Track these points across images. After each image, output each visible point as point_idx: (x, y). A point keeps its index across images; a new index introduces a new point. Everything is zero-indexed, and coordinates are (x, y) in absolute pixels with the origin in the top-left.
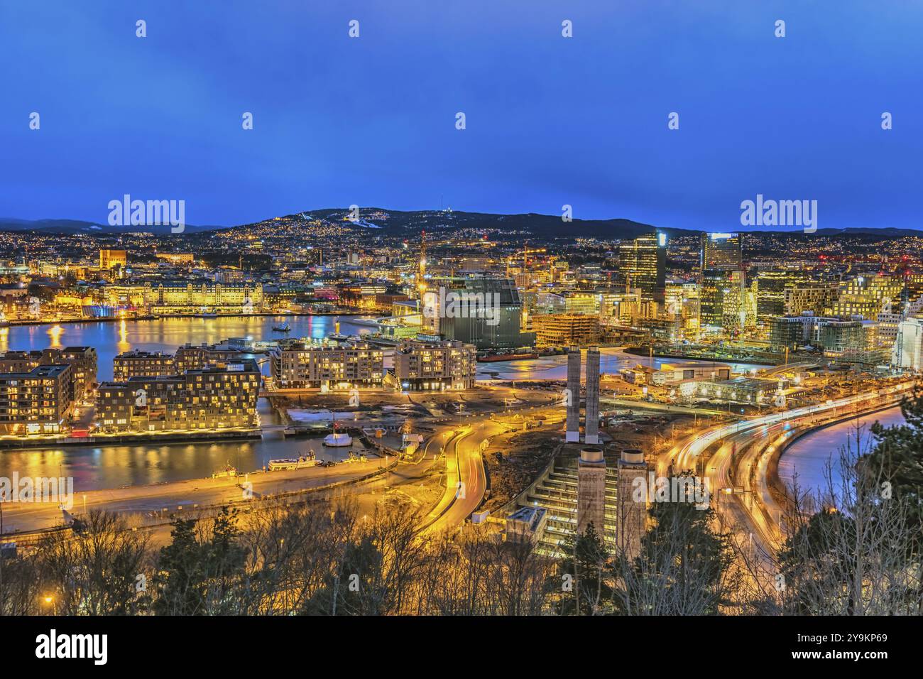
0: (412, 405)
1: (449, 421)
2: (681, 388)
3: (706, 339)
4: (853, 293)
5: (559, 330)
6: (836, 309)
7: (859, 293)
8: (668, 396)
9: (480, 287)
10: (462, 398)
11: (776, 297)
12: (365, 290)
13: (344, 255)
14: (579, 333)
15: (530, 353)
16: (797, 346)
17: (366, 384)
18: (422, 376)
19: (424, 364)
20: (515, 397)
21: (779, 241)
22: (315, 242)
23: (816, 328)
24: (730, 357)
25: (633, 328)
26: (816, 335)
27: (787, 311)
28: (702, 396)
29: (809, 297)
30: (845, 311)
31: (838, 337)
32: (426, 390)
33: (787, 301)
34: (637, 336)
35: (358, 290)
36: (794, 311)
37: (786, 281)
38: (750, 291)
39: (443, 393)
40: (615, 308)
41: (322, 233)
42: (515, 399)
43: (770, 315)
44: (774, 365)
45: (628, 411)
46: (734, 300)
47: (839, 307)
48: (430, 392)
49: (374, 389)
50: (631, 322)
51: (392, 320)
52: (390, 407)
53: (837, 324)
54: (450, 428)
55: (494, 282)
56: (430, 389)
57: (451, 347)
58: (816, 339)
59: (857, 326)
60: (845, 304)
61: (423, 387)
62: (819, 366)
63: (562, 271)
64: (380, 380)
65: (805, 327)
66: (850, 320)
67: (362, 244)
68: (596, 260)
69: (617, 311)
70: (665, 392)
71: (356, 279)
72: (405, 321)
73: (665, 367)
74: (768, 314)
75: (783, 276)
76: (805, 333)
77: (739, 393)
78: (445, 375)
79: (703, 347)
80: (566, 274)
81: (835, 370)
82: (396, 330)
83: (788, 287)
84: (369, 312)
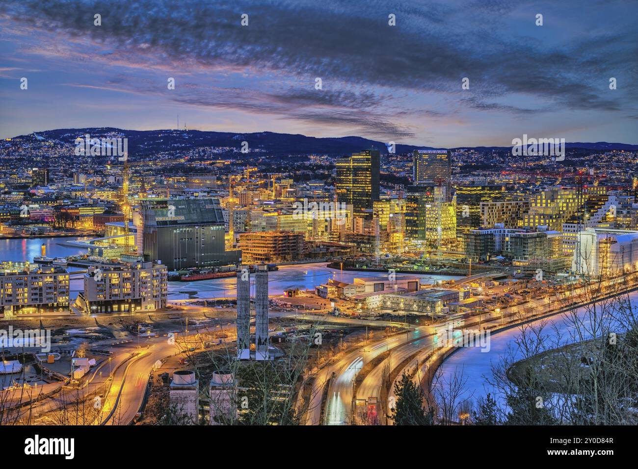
0: (97, 328)
1: (129, 343)
2: (367, 301)
3: (409, 252)
4: (541, 205)
5: (266, 247)
6: (526, 220)
7: (547, 205)
8: (354, 309)
9: (184, 207)
10: (151, 319)
11: (473, 210)
12: (83, 211)
13: (71, 176)
14: (285, 250)
15: (234, 271)
16: (490, 257)
17: (52, 308)
18: (110, 298)
19: (112, 286)
20: (205, 316)
21: (499, 156)
22: (47, 162)
23: (507, 239)
24: (427, 268)
25: (341, 243)
26: (507, 246)
27: (483, 223)
28: (387, 308)
29: (503, 210)
30: (534, 222)
31: (524, 247)
32: (116, 312)
33: (483, 214)
34: (342, 251)
35: (77, 211)
36: (489, 223)
37: (481, 195)
38: (450, 205)
39: (133, 315)
40: (327, 224)
41: (55, 154)
42: (204, 318)
43: (468, 228)
44: (465, 275)
45: (310, 325)
46: (436, 215)
47: (529, 219)
48: (120, 314)
49: (61, 313)
50: (339, 237)
51: (104, 241)
52: (74, 331)
53: (524, 235)
54: (128, 350)
55: (198, 202)
56: (119, 311)
57: (140, 269)
58: (507, 249)
59: (542, 236)
60: (534, 216)
61: (112, 309)
62: (505, 275)
63: (284, 188)
64: (67, 303)
65: (497, 239)
66: (536, 231)
67: (96, 164)
68: (322, 177)
69: (329, 227)
70: (353, 305)
71: (75, 200)
72: (117, 242)
73: (357, 281)
74: (466, 226)
75: (479, 190)
76: (497, 244)
77: (420, 304)
78: (134, 297)
79: (404, 260)
80: (287, 192)
81: (519, 278)
82: (105, 251)
83: (484, 201)
84: (85, 233)
